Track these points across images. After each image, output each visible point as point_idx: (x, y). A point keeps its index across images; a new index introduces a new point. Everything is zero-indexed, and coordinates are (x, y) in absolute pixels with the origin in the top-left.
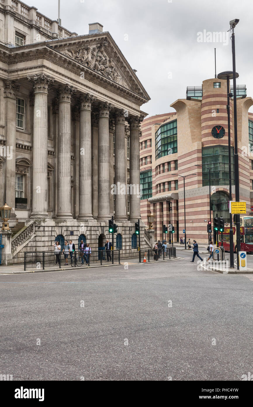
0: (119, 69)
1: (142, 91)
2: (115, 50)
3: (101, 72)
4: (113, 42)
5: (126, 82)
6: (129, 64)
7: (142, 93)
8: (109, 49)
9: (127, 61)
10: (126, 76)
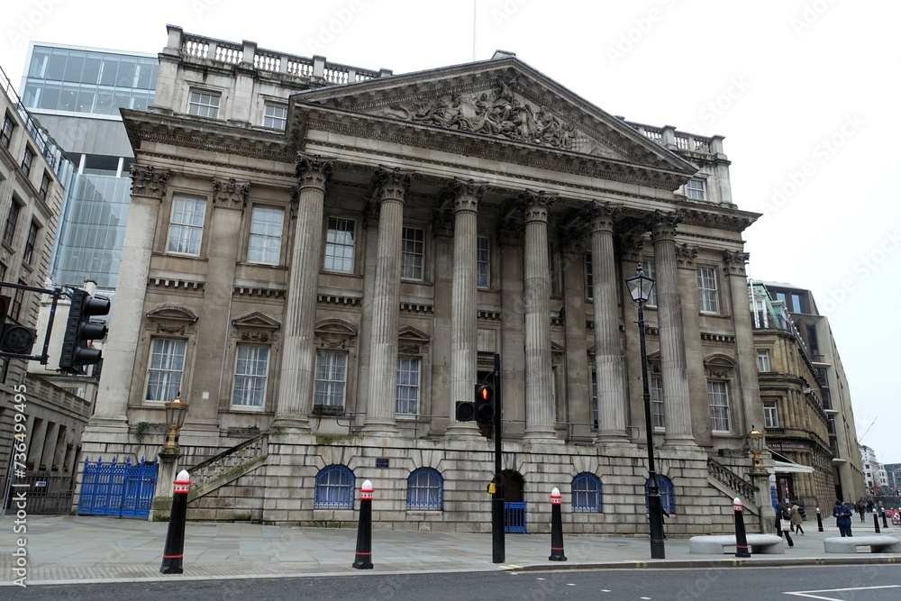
0: (579, 123)
1: (661, 157)
2: (545, 86)
3: (506, 136)
4: (535, 73)
5: (610, 146)
6: (596, 108)
7: (664, 161)
8: (535, 90)
9: (587, 102)
10: (602, 135)
